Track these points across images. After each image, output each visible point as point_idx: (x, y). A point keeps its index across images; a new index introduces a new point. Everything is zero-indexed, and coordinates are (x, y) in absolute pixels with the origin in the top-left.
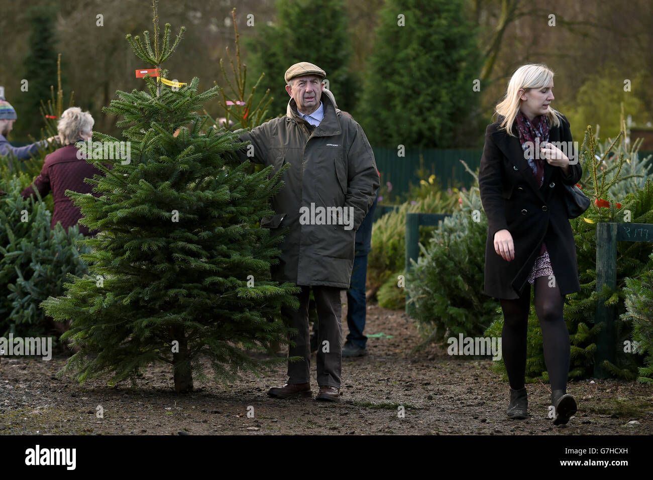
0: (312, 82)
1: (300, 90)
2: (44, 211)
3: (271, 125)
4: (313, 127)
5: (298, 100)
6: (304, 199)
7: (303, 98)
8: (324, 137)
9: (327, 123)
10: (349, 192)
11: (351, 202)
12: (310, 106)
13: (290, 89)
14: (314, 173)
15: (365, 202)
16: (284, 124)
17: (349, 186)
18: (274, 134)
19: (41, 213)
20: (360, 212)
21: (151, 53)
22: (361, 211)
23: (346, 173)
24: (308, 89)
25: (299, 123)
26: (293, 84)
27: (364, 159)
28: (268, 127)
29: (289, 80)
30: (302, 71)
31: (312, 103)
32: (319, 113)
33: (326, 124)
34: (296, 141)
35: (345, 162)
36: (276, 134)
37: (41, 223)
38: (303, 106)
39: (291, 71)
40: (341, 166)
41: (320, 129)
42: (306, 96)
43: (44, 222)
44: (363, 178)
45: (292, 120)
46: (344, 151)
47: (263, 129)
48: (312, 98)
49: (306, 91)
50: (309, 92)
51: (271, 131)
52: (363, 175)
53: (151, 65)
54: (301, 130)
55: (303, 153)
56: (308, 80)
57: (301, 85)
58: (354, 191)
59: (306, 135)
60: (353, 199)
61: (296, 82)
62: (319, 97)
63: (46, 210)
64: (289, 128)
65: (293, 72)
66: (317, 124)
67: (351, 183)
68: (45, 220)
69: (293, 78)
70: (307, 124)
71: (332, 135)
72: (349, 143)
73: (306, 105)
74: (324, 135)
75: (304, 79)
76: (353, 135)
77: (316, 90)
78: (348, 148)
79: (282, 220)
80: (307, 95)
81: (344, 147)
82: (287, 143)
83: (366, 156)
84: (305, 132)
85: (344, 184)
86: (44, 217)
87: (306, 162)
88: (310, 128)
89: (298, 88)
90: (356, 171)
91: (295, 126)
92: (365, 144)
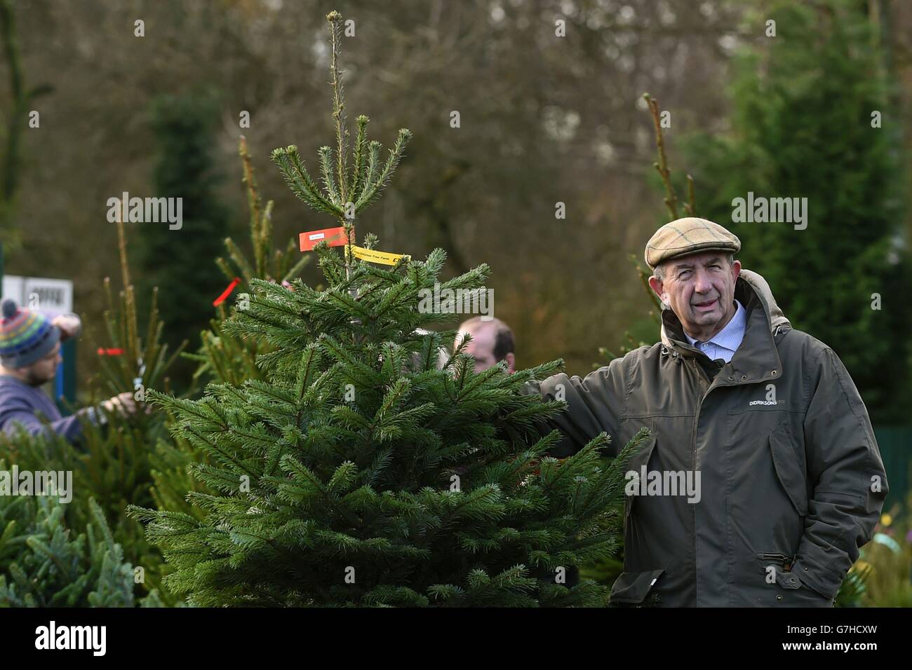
0: (709, 267)
1: (681, 289)
2: (118, 565)
3: (627, 366)
4: (719, 364)
5: (679, 311)
6: (699, 535)
7: (691, 305)
8: (744, 386)
9: (750, 352)
10: (811, 511)
11: (815, 533)
12: (710, 323)
13: (659, 285)
14: (721, 470)
15: (847, 532)
16: (655, 362)
17: (811, 495)
18: (634, 385)
19: (111, 571)
20: (836, 556)
21: (332, 195)
22: (837, 552)
23: (801, 466)
24: (699, 286)
25: (686, 357)
26: (665, 276)
27: (842, 429)
28: (620, 369)
29: (655, 265)
30: (681, 245)
31: (712, 315)
32: (733, 331)
33: (746, 354)
34: (680, 401)
35: (797, 439)
36: (637, 384)
37: (111, 593)
38: (692, 323)
39: (658, 243)
40: (786, 449)
41: (734, 367)
42: (696, 301)
43: (119, 592)
44: (841, 475)
45: (672, 351)
46: (794, 414)
47: (610, 376)
48: (711, 303)
49: (697, 290)
50: (703, 293)
51: (626, 378)
52: (841, 469)
53: (332, 219)
54: (692, 373)
55: (696, 426)
56: (699, 264)
57: (683, 277)
58: (820, 507)
59: (703, 383)
60: (818, 525)
61: (670, 269)
62: (728, 297)
63: (124, 562)
64: (667, 369)
65: (662, 246)
66: (727, 357)
67: (818, 488)
68: (121, 586)
69: (664, 261)
70: (702, 360)
71: (761, 381)
72: (803, 394)
73: (699, 320)
74: (743, 381)
75: (690, 262)
76: (814, 376)
77: (721, 284)
78: (802, 407)
79: (652, 584)
80: (697, 299)
81: (794, 404)
82: (662, 406)
83: (848, 422)
84: (700, 379)
85: (798, 492)
86: (118, 580)
87: (702, 447)
88: (711, 368)
89: (677, 283)
90: (826, 461)
91: (679, 365)
92: (845, 395)
